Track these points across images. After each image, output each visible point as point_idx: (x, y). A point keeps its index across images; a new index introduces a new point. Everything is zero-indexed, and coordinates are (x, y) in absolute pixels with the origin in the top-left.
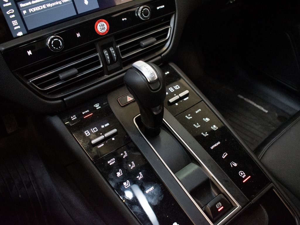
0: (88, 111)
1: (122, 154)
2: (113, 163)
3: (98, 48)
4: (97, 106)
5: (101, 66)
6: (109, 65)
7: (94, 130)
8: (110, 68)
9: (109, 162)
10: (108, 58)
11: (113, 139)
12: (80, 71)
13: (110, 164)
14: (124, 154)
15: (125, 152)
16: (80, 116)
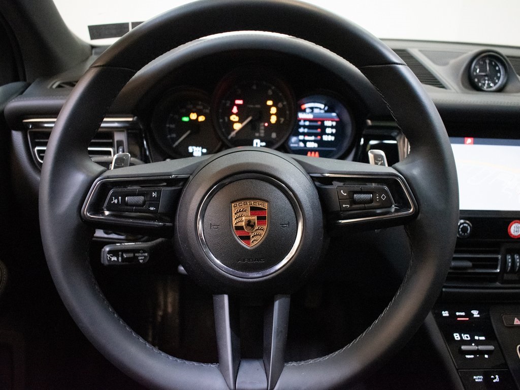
0: (463, 314)
1: (492, 377)
2: (480, 380)
3: (503, 249)
4: (475, 313)
5: (498, 271)
6: (507, 273)
7: (466, 337)
8: (506, 276)
9: (475, 377)
10: (510, 264)
11: (486, 356)
12: (474, 267)
13: (476, 380)
14: (495, 378)
15: (497, 376)
16: (452, 315)
